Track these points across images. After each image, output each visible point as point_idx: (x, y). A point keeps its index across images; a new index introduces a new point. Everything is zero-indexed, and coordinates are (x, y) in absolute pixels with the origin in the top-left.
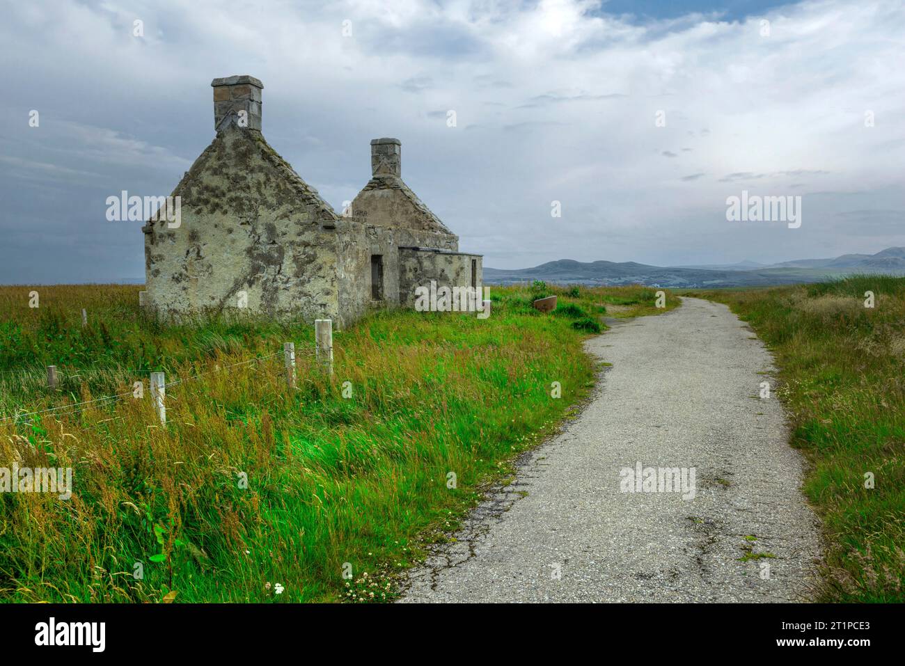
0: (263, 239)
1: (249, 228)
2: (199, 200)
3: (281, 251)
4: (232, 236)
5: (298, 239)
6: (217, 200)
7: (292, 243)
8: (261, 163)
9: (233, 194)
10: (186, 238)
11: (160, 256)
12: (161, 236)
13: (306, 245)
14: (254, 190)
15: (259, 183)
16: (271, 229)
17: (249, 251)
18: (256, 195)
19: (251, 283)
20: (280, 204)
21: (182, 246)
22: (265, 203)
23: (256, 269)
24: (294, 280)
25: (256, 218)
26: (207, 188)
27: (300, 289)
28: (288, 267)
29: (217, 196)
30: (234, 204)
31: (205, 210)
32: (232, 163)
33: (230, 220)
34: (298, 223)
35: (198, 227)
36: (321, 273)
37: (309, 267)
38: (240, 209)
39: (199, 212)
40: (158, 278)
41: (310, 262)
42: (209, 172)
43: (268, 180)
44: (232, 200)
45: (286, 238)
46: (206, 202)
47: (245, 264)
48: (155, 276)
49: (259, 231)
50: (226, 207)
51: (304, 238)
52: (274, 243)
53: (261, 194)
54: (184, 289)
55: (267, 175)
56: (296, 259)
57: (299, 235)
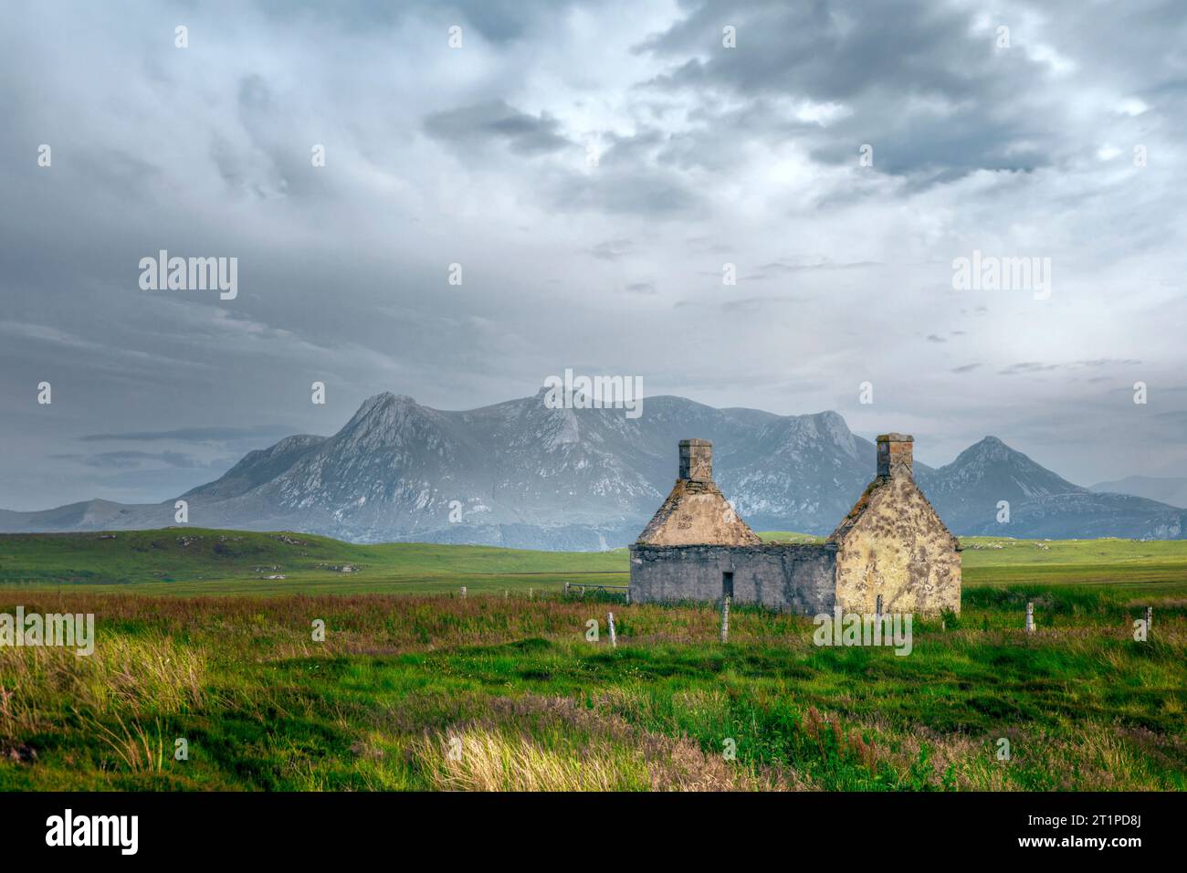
0: (918, 557)
1: (909, 549)
2: (877, 526)
3: (928, 567)
4: (898, 555)
5: (939, 558)
6: (889, 527)
7: (935, 561)
8: (918, 501)
9: (899, 523)
10: (867, 555)
11: (848, 569)
12: (850, 554)
13: (944, 562)
14: (913, 520)
15: (916, 516)
16: (923, 551)
17: (909, 566)
18: (914, 525)
19: (909, 591)
20: (929, 532)
21: (864, 561)
22: (920, 531)
23: (912, 580)
24: (936, 589)
25: (914, 542)
26: (882, 518)
27: (939, 595)
28: (932, 578)
29: (889, 524)
30: (900, 531)
31: (881, 535)
32: (900, 499)
33: (897, 543)
34: (940, 546)
35: (875, 548)
36: (952, 583)
37: (945, 579)
38: (904, 535)
39: (876, 536)
40: (846, 587)
41: (945, 575)
42: (885, 505)
43: (922, 513)
44: (898, 528)
45: (933, 558)
46: (882, 528)
47: (906, 575)
48: (843, 585)
49: (916, 552)
50: (895, 533)
51: (943, 557)
52: (924, 560)
53: (917, 524)
54: (864, 595)
55: (921, 510)
56: (937, 573)
57: (940, 555)
